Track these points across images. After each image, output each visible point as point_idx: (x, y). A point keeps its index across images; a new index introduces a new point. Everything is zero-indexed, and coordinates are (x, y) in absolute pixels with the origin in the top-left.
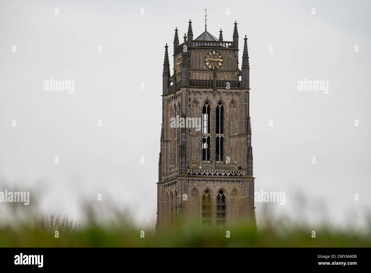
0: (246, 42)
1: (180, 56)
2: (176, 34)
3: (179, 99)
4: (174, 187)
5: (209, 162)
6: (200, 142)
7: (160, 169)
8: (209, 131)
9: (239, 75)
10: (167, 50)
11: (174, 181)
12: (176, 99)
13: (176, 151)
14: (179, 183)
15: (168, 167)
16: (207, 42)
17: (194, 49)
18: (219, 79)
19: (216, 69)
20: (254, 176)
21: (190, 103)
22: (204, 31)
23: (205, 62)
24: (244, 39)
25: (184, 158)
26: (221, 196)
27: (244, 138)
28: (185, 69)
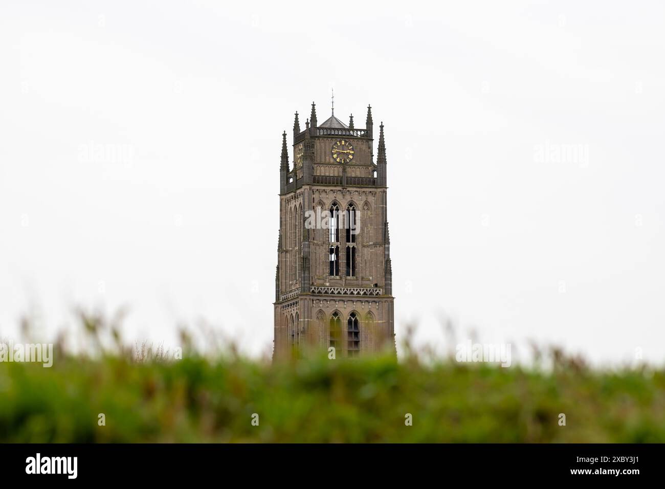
0: (382, 130)
1: (301, 146)
2: (297, 119)
3: (300, 200)
4: (295, 308)
5: (338, 277)
6: (327, 253)
7: (277, 286)
8: (337, 240)
9: (374, 171)
10: (285, 138)
11: (294, 301)
12: (297, 200)
13: (297, 263)
14: (301, 303)
15: (288, 283)
16: (334, 129)
17: (319, 137)
18: (349, 175)
19: (346, 163)
20: (393, 296)
21: (314, 204)
22: (331, 116)
23: (333, 154)
24: (380, 127)
25: (307, 272)
26: (353, 319)
27: (381, 248)
28: (307, 163)
